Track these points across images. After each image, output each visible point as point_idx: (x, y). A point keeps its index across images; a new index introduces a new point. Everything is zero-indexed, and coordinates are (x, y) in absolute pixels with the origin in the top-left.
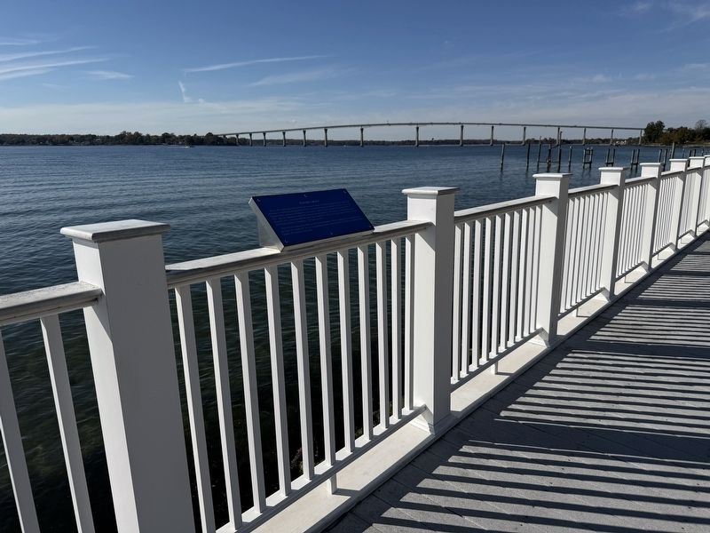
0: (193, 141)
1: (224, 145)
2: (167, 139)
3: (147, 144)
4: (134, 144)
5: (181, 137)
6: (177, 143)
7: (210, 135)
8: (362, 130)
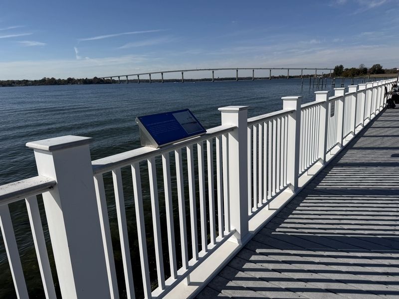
0: (86, 82)
2: (70, 81)
3: (59, 84)
4: (51, 85)
6: (77, 84)
7: (95, 78)
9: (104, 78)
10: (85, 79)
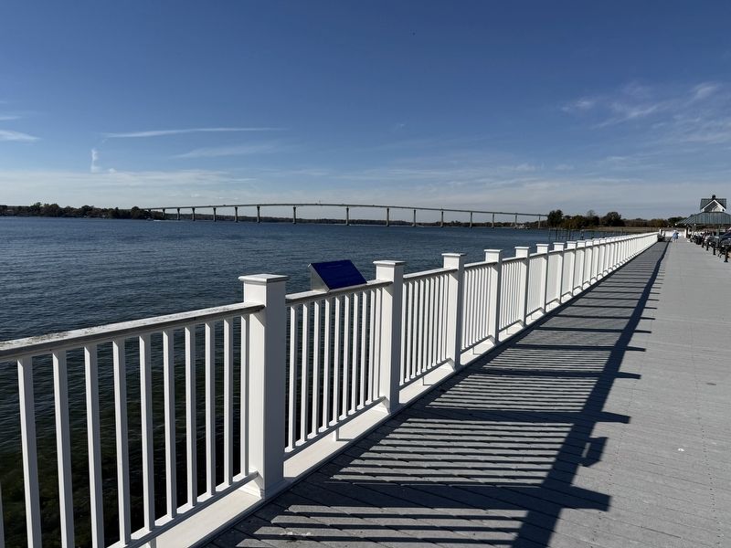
2: (87, 212)
3: (67, 216)
4: (52, 216)
8: (295, 208)
9: (150, 210)
10: (114, 208)
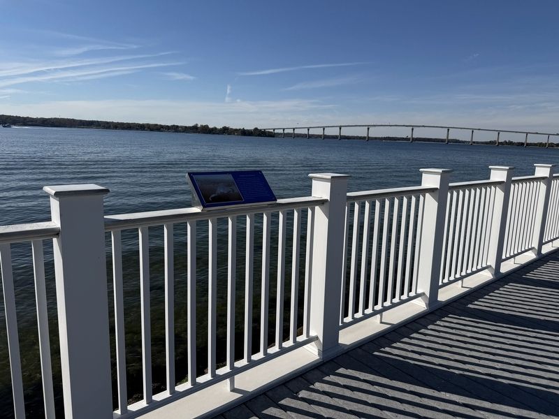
0: (244, 133)
1: (266, 136)
5: (236, 130)
6: (234, 134)
7: (256, 129)
